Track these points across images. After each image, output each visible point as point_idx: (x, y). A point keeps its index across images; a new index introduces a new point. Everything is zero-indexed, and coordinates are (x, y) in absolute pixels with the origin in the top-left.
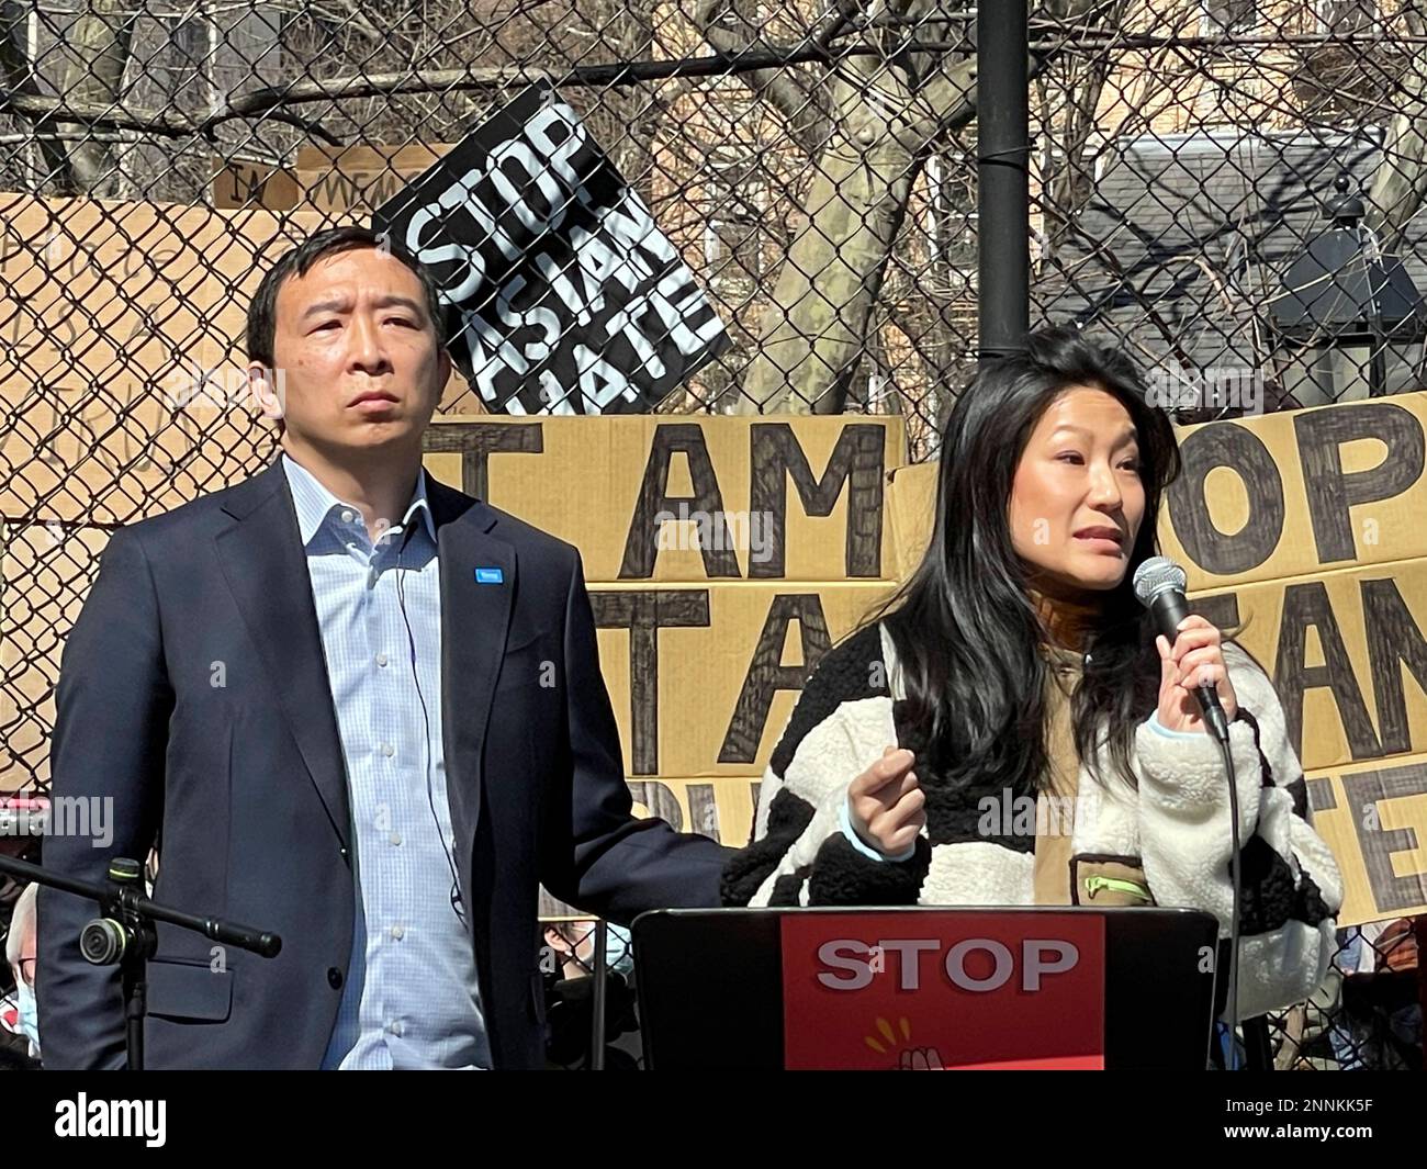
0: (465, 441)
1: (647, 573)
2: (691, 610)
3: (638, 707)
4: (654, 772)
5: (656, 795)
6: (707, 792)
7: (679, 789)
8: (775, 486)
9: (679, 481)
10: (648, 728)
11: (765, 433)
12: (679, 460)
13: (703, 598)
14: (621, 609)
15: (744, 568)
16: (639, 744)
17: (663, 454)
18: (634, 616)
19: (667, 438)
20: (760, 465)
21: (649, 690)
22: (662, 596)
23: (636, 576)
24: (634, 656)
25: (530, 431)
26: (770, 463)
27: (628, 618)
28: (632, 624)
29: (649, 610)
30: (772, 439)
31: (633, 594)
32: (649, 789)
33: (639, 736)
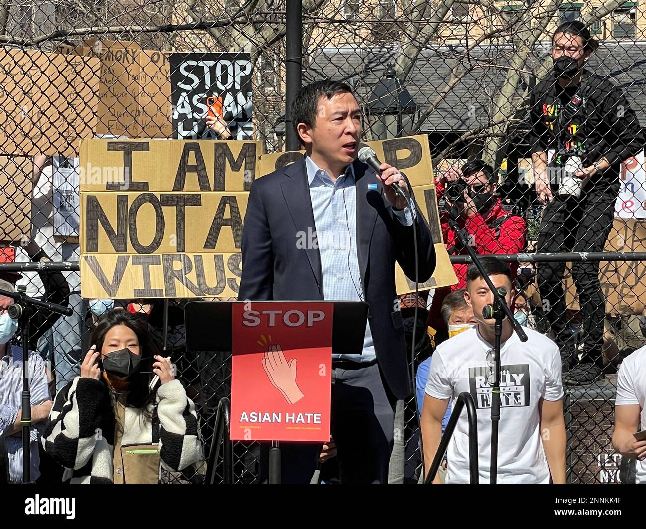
0: (124, 148)
1: (182, 189)
2: (195, 201)
3: (179, 231)
4: (184, 251)
5: (184, 258)
6: (200, 258)
7: (191, 256)
8: (222, 162)
9: (192, 161)
10: (182, 237)
11: (219, 145)
12: (192, 154)
13: (199, 197)
14: (173, 200)
15: (212, 187)
16: (179, 243)
17: (187, 152)
18: (178, 202)
19: (188, 146)
20: (217, 156)
21: (182, 226)
22: (186, 196)
23: (178, 190)
24: (177, 215)
25: (145, 144)
26: (220, 155)
27: (176, 203)
28: (177, 205)
29: (183, 201)
30: (221, 147)
31: (177, 196)
32: (182, 256)
33: (179, 240)
